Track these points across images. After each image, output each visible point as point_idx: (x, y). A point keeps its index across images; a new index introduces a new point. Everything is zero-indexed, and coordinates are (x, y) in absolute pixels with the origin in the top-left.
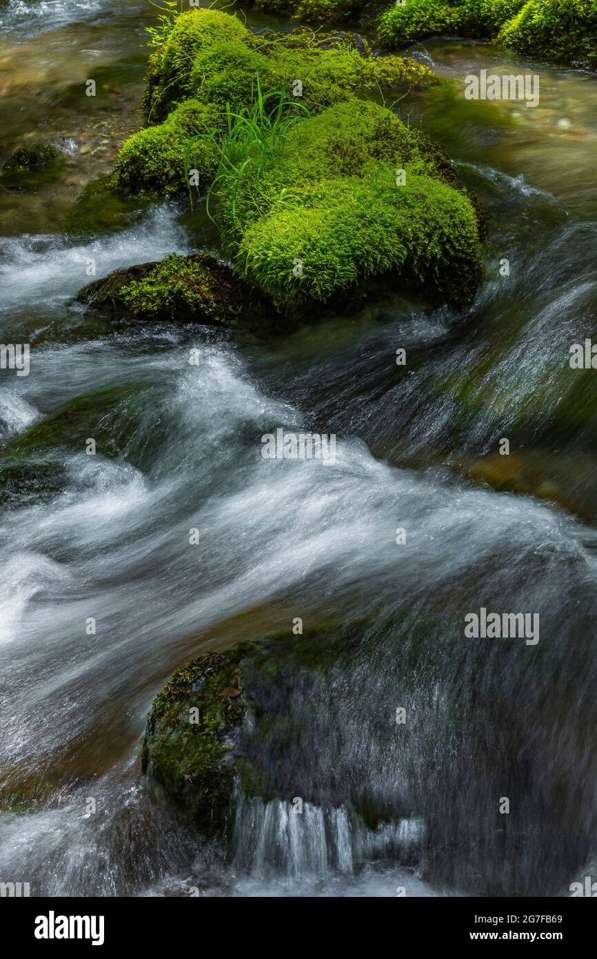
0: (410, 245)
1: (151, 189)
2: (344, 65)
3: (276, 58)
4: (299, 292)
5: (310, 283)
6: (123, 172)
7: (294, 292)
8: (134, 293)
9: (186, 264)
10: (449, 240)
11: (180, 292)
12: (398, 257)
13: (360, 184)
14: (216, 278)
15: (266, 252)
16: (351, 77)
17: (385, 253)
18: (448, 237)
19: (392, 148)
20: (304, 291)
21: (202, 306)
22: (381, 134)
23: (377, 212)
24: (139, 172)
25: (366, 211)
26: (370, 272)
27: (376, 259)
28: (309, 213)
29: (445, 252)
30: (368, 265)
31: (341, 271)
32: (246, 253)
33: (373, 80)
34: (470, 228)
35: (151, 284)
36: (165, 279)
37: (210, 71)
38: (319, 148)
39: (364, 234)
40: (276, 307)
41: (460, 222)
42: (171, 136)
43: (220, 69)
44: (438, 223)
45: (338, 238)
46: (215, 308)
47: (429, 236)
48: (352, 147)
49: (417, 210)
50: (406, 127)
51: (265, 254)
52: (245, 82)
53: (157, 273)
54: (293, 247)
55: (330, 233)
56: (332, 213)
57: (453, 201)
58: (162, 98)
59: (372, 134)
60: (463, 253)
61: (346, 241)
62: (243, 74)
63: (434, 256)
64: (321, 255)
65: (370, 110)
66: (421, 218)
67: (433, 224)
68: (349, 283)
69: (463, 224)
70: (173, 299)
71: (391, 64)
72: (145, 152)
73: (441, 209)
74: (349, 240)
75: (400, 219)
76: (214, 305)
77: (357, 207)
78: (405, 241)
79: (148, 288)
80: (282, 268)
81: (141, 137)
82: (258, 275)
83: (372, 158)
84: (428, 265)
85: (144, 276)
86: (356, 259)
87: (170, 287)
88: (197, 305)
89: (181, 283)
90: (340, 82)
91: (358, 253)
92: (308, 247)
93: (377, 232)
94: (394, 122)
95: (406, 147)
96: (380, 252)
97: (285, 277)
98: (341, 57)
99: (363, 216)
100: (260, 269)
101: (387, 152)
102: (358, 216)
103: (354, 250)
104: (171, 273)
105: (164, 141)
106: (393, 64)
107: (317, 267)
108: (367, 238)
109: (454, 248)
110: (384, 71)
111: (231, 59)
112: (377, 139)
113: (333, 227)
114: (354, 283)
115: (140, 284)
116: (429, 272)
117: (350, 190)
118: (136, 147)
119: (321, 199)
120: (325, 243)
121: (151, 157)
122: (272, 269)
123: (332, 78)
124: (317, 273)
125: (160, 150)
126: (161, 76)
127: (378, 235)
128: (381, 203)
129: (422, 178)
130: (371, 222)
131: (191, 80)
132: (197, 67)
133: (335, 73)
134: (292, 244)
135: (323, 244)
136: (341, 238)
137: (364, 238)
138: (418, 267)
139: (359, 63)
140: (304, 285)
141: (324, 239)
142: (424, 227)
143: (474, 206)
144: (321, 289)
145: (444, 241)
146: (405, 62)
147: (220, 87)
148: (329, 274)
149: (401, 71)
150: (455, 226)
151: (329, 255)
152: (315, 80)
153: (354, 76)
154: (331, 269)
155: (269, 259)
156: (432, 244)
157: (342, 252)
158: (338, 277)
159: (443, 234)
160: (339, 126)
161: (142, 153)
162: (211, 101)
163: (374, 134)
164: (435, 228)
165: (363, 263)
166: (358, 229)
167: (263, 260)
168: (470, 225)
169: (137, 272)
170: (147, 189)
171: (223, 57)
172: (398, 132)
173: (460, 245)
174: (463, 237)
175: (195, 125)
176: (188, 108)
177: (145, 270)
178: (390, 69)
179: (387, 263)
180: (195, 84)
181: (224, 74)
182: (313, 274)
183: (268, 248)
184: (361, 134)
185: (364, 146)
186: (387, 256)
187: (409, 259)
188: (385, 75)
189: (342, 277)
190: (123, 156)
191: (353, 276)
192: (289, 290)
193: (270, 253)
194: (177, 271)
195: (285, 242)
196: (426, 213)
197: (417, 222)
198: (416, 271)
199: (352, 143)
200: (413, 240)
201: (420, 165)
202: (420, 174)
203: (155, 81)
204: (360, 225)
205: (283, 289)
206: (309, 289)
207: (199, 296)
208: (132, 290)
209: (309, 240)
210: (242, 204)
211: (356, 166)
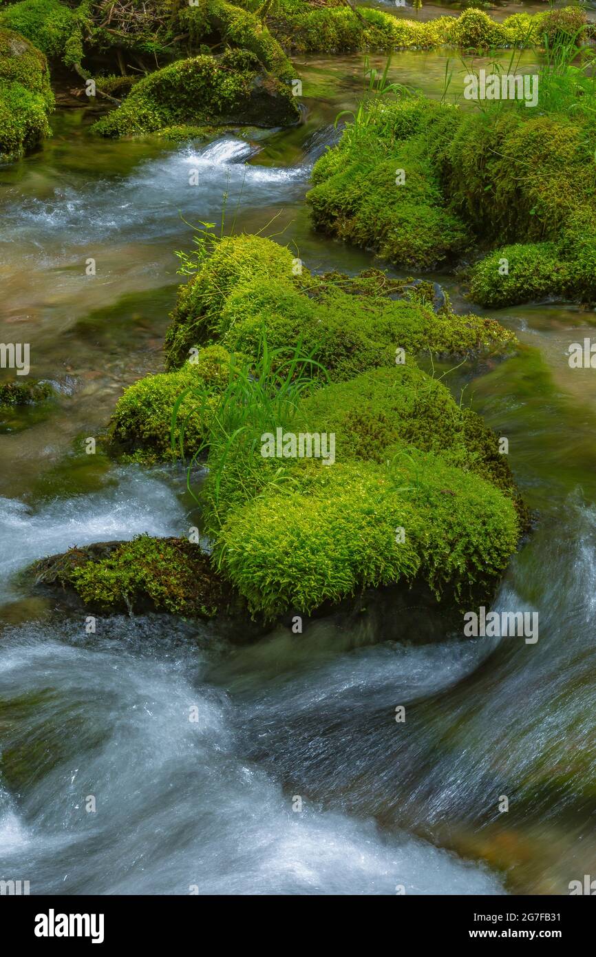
0: (426, 554)
1: (150, 450)
2: (410, 320)
3: (329, 305)
4: (279, 599)
5: (293, 589)
6: (119, 425)
7: (272, 597)
8: (88, 576)
9: (157, 548)
10: (477, 552)
11: (143, 582)
12: (408, 567)
13: (376, 471)
14: (191, 568)
15: (244, 544)
16: (415, 336)
17: (391, 560)
18: (476, 548)
19: (431, 430)
20: (285, 598)
21: (168, 601)
22: (422, 411)
23: (388, 508)
24: (138, 427)
25: (374, 507)
26: (371, 583)
27: (379, 568)
28: (307, 502)
29: (471, 566)
30: (369, 574)
31: (334, 578)
32: (224, 542)
33: (443, 343)
34: (507, 539)
35: (111, 567)
36: (127, 563)
37: (243, 312)
38: (337, 421)
39: (369, 534)
40: (250, 615)
41: (495, 530)
42: (183, 387)
43: (256, 312)
44: (465, 529)
45: (334, 537)
46: (183, 606)
47: (452, 545)
48: (380, 424)
49: (441, 510)
50: (458, 404)
51: (243, 548)
52: (282, 330)
53: (120, 555)
54: (277, 542)
55: (325, 529)
56: (332, 505)
57: (490, 503)
58: (186, 340)
59: (409, 410)
60: (495, 569)
61: (344, 541)
62: (282, 320)
63: (456, 571)
64: (310, 556)
65: (415, 380)
66: (444, 521)
67: (458, 530)
68: (342, 594)
69: (498, 532)
70: (134, 589)
71: (467, 325)
72: (149, 405)
73: (472, 512)
74: (348, 539)
75: (418, 520)
76: (183, 602)
77: (365, 501)
78: (420, 549)
79: (106, 573)
80: (260, 567)
81: (146, 385)
82: (233, 572)
83: (402, 440)
84: (447, 580)
85: (105, 557)
86: (354, 566)
87: (131, 574)
88: (162, 600)
89: (145, 571)
90: (402, 341)
91: (357, 557)
92: (295, 544)
93: (384, 533)
94: (441, 397)
95: (448, 429)
96: (386, 558)
97: (263, 578)
98: (408, 310)
99: (369, 513)
100: (237, 564)
101: (423, 434)
102: (363, 512)
103: (352, 553)
104: (136, 558)
105: (173, 392)
106: (470, 325)
107: (303, 570)
108: (370, 540)
109: (483, 562)
110: (457, 333)
111: (270, 300)
112: (415, 417)
113: (330, 523)
114: (349, 594)
115: (97, 566)
116: (448, 589)
117: (362, 478)
118: (138, 396)
119: (324, 486)
120: (318, 542)
121: (154, 411)
122: (248, 567)
123: (393, 335)
124: (302, 577)
125: (167, 403)
126: (189, 312)
127: (385, 537)
128: (396, 497)
129: (457, 470)
130: (378, 521)
131: (220, 321)
132: (229, 306)
133: (397, 330)
134: (277, 538)
135: (314, 543)
136: (338, 537)
137: (367, 540)
138: (434, 582)
139: (429, 319)
140: (284, 591)
141: (316, 536)
142: (447, 532)
143: (519, 511)
144: (305, 598)
145: (471, 552)
146: (486, 324)
147: (252, 333)
148: (316, 581)
149: (479, 335)
150: (487, 534)
151: (321, 557)
152: (369, 336)
153: (421, 335)
154: (320, 574)
155: (246, 554)
156: (453, 555)
157: (337, 555)
158: (328, 586)
159: (470, 543)
160: (370, 396)
161: (144, 405)
162: (238, 350)
163: (412, 411)
164: (461, 535)
165: (362, 571)
166: (361, 528)
167: (240, 555)
168: (507, 535)
169: (98, 551)
170: (145, 449)
171: (261, 297)
172: (444, 410)
173: (491, 559)
174: (497, 550)
175: (213, 377)
176: (209, 354)
177: (108, 550)
178: (466, 330)
179: (391, 572)
180: (224, 327)
181: (259, 318)
182: (297, 578)
183: (247, 541)
184: (396, 409)
185: (396, 424)
186: (394, 565)
187: (424, 571)
188: (458, 338)
189: (333, 586)
190: (122, 406)
191: (347, 586)
192: (267, 594)
193: (249, 547)
194: (144, 556)
195: (269, 535)
196: (452, 515)
197: (438, 526)
198: (432, 586)
199: (381, 419)
200: (430, 548)
201: (461, 453)
202: (457, 466)
203: (182, 318)
204: (364, 523)
205: (260, 593)
206: (292, 596)
207: (165, 589)
208: (86, 574)
209: (298, 535)
210: (229, 481)
211: (377, 448)
